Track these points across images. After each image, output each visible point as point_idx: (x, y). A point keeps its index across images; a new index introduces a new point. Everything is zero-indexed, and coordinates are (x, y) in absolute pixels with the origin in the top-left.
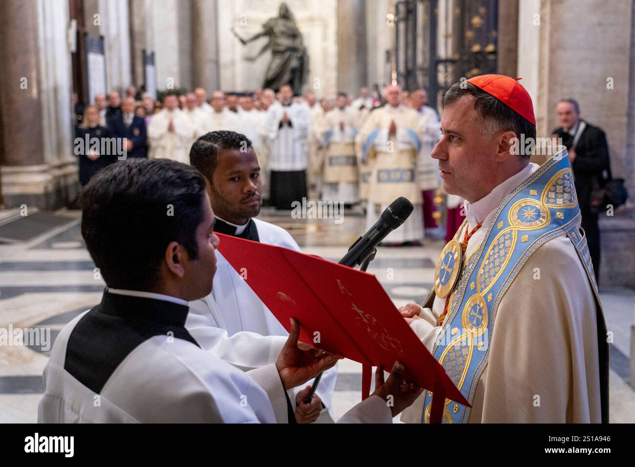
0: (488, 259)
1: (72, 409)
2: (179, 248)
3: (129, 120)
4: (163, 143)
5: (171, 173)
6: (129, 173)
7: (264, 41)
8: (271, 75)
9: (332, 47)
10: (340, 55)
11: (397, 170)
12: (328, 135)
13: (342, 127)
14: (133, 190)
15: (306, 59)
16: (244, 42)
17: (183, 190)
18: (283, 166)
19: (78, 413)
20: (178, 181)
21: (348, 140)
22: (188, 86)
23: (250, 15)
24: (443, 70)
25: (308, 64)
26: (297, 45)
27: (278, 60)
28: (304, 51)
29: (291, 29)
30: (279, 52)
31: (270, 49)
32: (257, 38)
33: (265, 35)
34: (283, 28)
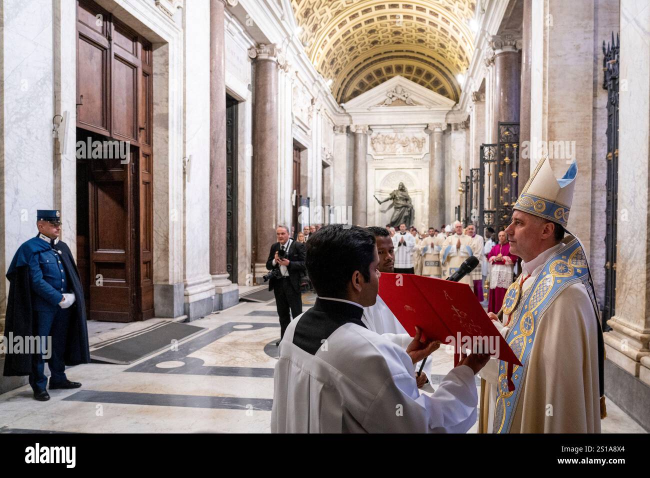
0: (536, 292)
1: (297, 365)
2: (359, 275)
5: (357, 232)
6: (334, 230)
7: (391, 202)
8: (394, 219)
9: (427, 206)
10: (431, 210)
12: (425, 250)
13: (432, 246)
14: (336, 239)
15: (412, 211)
16: (380, 203)
17: (363, 242)
18: (401, 265)
19: (301, 367)
20: (361, 236)
21: (436, 253)
23: (384, 188)
24: (487, 216)
25: (414, 214)
26: (408, 204)
27: (398, 212)
28: (412, 208)
29: (405, 196)
30: (398, 208)
31: (394, 206)
32: (387, 200)
33: (391, 199)
34: (400, 196)
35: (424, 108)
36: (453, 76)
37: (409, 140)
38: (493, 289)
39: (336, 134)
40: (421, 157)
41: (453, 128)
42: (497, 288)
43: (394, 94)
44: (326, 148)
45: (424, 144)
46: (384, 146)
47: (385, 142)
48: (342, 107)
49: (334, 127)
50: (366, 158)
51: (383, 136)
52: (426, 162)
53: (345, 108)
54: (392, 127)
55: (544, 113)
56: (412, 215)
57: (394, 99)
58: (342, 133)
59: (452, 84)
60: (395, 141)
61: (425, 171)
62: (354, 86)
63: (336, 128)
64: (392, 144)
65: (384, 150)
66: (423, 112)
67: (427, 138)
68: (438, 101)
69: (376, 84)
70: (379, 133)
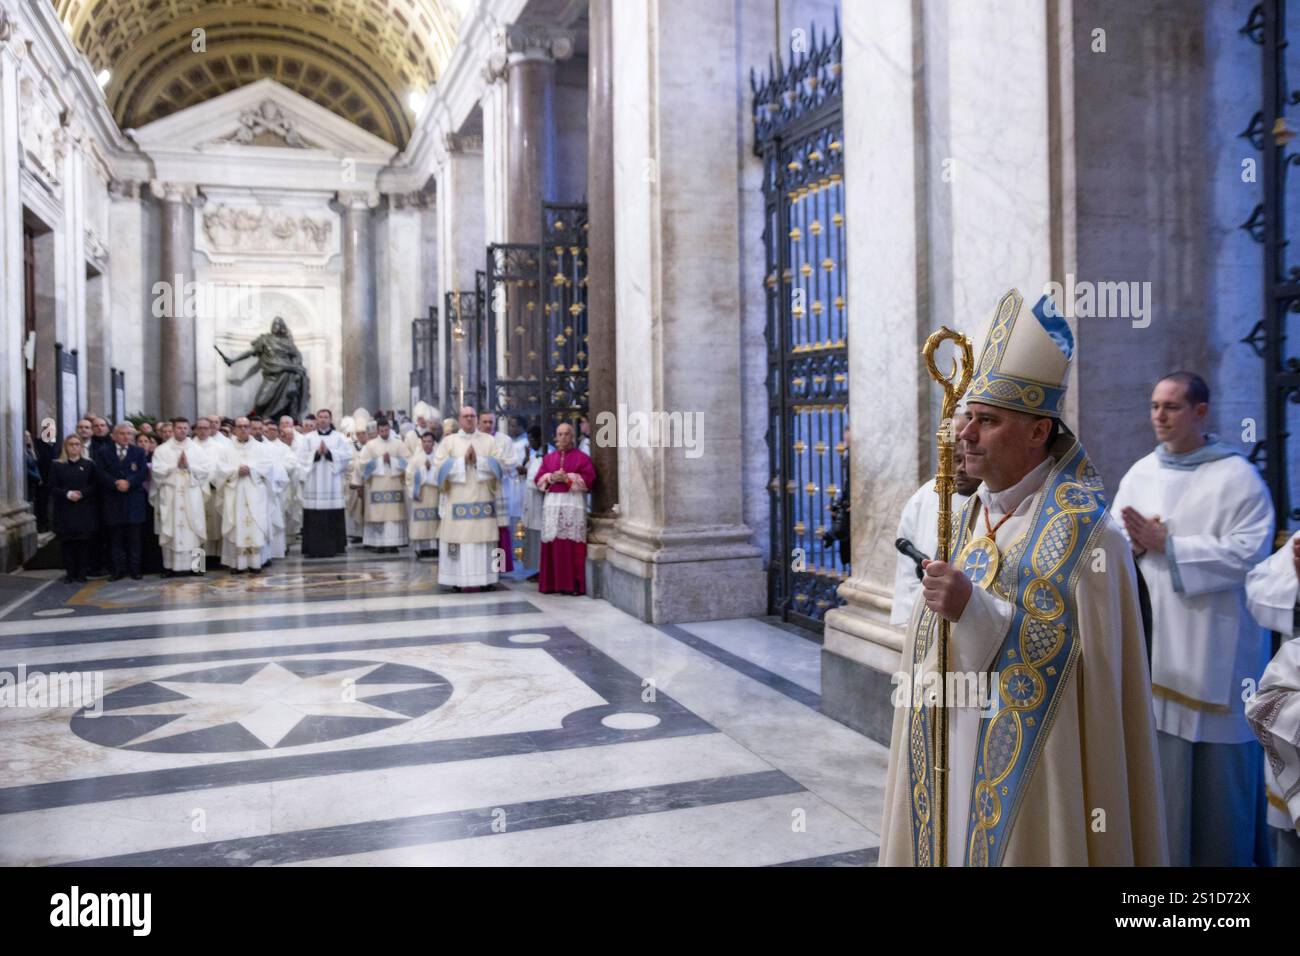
3: (122, 453)
4: (170, 480)
7: (253, 361)
8: (262, 400)
9: (337, 370)
10: (347, 379)
11: (476, 504)
12: (370, 467)
13: (387, 459)
16: (229, 363)
18: (321, 504)
21: (394, 473)
22: (156, 413)
23: (236, 330)
24: (504, 392)
25: (308, 388)
26: (293, 366)
27: (271, 383)
28: (304, 373)
29: (289, 348)
30: (272, 374)
31: (261, 371)
32: (245, 357)
33: (254, 354)
34: (277, 347)
35: (328, 157)
36: (393, 95)
37: (294, 225)
38: (549, 543)
39: (114, 200)
40: (324, 261)
41: (392, 203)
42: (557, 540)
43: (260, 120)
44: (94, 231)
45: (328, 235)
46: (234, 233)
47: (239, 225)
48: (130, 139)
49: (109, 185)
50: (190, 259)
51: (232, 211)
52: (334, 274)
53: (136, 139)
54: (255, 192)
55: (652, 192)
56: (305, 388)
57: (258, 130)
58: (128, 198)
59: (388, 110)
60: (262, 223)
61: (332, 294)
62: (158, 91)
63: (113, 186)
64: (254, 229)
65: (236, 241)
66: (324, 165)
67: (336, 221)
68: (358, 143)
69: (214, 94)
70: (222, 205)
